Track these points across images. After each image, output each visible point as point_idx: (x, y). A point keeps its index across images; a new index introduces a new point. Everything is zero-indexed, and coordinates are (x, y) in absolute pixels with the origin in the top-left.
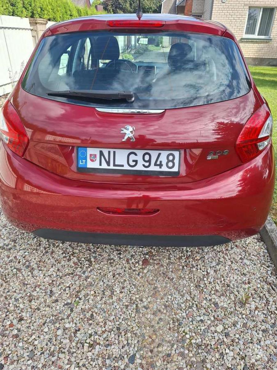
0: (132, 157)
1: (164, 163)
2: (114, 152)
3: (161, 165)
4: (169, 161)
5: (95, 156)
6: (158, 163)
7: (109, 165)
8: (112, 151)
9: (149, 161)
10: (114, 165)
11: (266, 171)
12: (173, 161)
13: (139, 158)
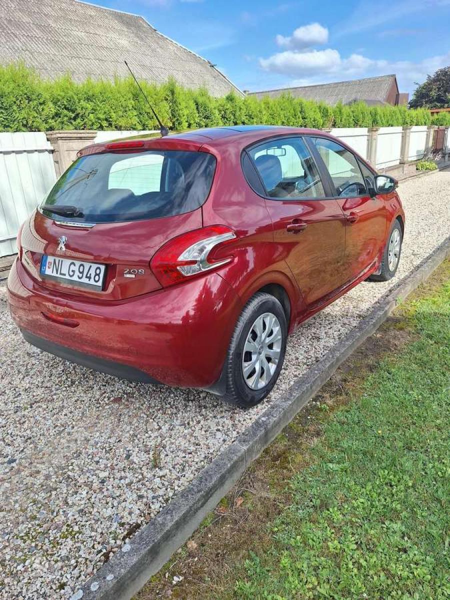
0: (72, 267)
1: (92, 277)
2: (62, 261)
3: (90, 278)
4: (96, 275)
5: (51, 263)
6: (89, 275)
7: (57, 273)
8: (61, 259)
9: (82, 273)
10: (61, 274)
11: (219, 303)
12: (99, 275)
13: (76, 268)
